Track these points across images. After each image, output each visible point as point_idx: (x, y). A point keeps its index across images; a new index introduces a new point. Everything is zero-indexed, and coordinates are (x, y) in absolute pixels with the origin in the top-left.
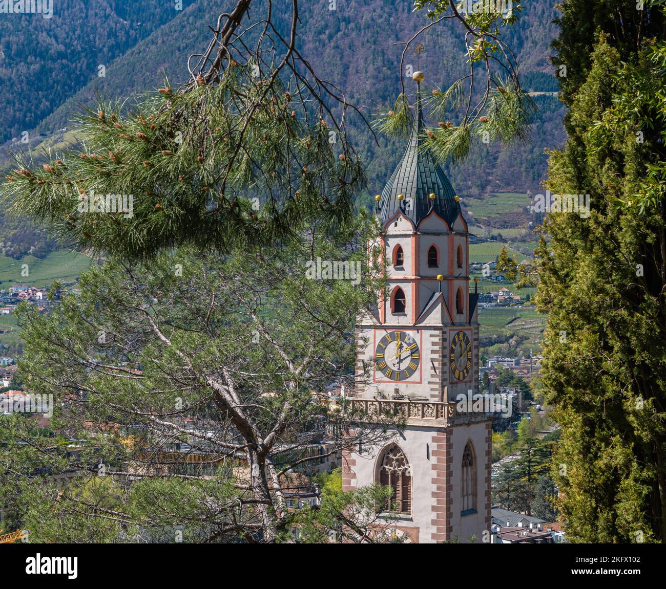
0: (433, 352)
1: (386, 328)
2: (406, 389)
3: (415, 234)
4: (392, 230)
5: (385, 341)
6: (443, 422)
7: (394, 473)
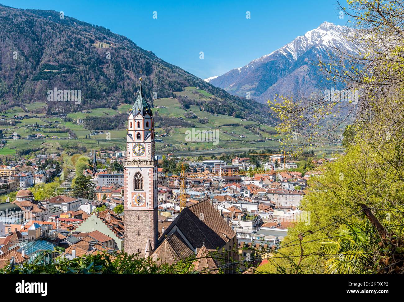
0: (148, 148)
1: (135, 143)
2: (141, 158)
3: (143, 119)
4: (136, 118)
5: (135, 146)
6: (152, 166)
7: (138, 179)
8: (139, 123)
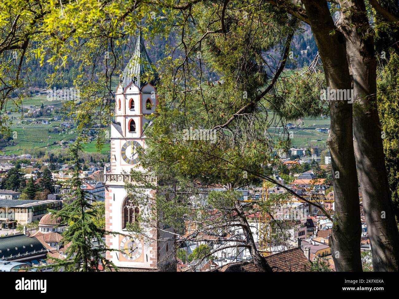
1: (126, 139)
3: (140, 93)
4: (128, 91)
5: (125, 145)
6: (155, 184)
7: (131, 209)
8: (132, 102)
